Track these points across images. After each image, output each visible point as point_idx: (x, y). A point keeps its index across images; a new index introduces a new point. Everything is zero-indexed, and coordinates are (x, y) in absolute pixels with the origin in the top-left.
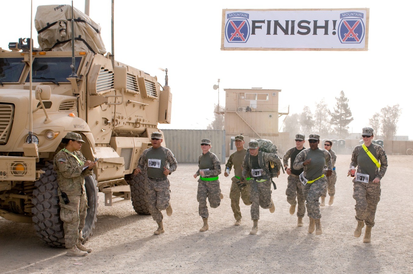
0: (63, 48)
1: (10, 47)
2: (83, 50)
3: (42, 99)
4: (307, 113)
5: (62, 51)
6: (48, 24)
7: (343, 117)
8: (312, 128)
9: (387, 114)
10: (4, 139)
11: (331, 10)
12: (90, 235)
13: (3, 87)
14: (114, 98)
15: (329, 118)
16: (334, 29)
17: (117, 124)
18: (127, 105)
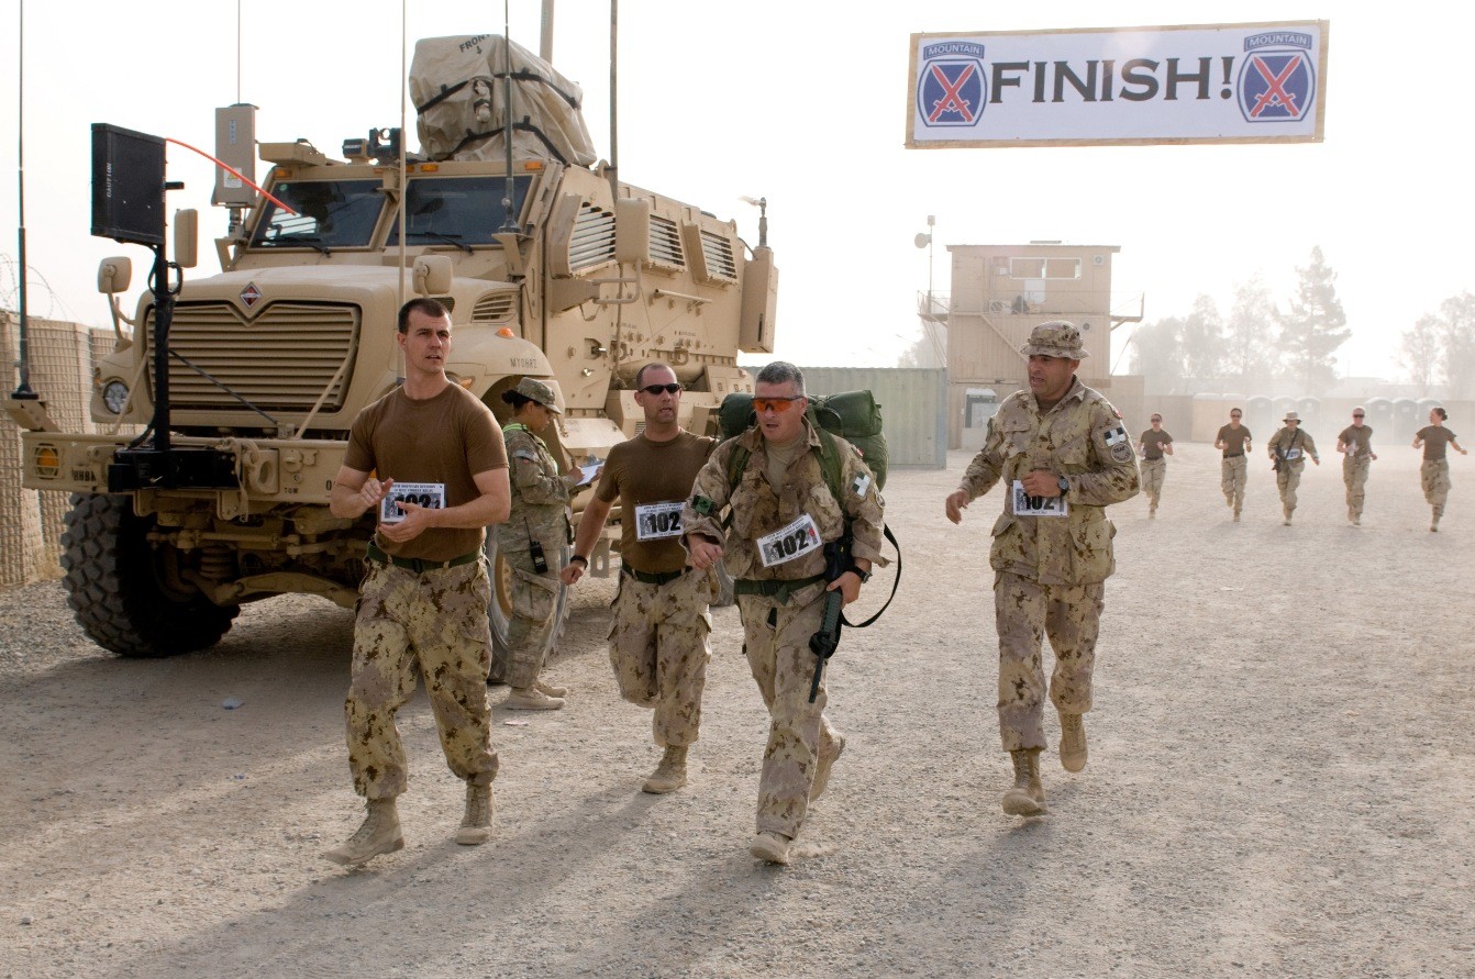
0: (483, 153)
1: (347, 153)
2: (536, 157)
3: (430, 293)
4: (1204, 315)
5: (479, 159)
6: (444, 87)
7: (1317, 327)
8: (1220, 360)
9: (1459, 317)
10: (336, 396)
11: (1218, 27)
12: (552, 652)
13: (331, 259)
14: (618, 285)
15: (1275, 331)
16: (1227, 81)
17: (625, 354)
18: (651, 303)
